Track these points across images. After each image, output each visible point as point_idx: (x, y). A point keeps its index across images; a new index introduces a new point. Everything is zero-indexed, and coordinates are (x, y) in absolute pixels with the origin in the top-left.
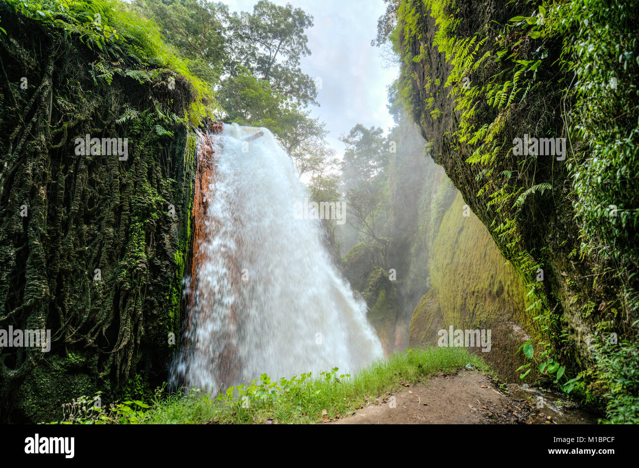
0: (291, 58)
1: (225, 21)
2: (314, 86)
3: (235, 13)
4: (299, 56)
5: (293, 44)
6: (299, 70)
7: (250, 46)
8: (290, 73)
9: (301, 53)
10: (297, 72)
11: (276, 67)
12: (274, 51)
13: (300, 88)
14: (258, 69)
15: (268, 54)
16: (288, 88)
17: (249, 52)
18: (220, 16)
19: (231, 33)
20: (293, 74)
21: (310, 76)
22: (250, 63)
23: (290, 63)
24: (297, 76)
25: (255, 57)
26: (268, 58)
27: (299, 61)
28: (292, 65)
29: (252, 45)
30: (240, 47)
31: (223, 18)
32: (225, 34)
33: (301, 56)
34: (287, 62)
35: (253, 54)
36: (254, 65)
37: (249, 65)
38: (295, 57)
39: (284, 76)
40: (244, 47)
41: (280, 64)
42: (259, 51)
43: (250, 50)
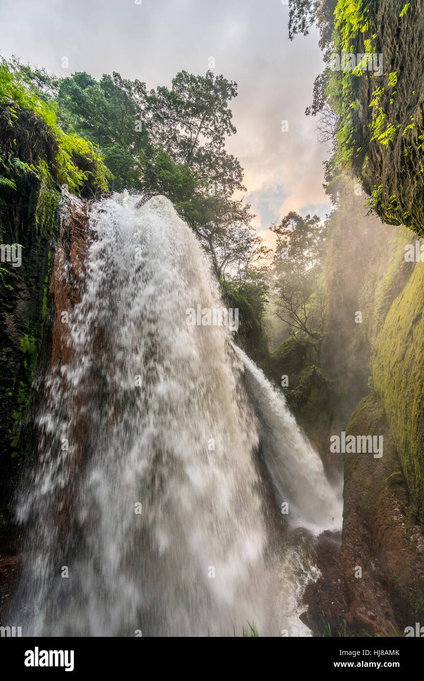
0: (215, 139)
1: (142, 102)
2: (239, 167)
3: (153, 91)
4: (224, 136)
5: (216, 124)
6: (224, 152)
7: (171, 129)
8: (214, 156)
9: (225, 132)
10: (221, 154)
11: (200, 150)
12: (195, 132)
13: (225, 172)
14: (180, 155)
15: (189, 136)
16: (213, 173)
17: (170, 137)
18: (137, 96)
19: (150, 115)
20: (218, 158)
21: (235, 157)
22: (173, 149)
23: (215, 146)
24: (222, 159)
25: (177, 141)
26: (190, 140)
27: (223, 142)
28: (216, 147)
29: (172, 127)
30: (160, 131)
31: (141, 99)
32: (144, 117)
33: (225, 135)
34: (211, 144)
35: (174, 138)
36: (176, 150)
37: (172, 152)
38: (219, 137)
39: (205, 158)
40: (165, 131)
41: (203, 147)
42: (180, 134)
43: (171, 134)
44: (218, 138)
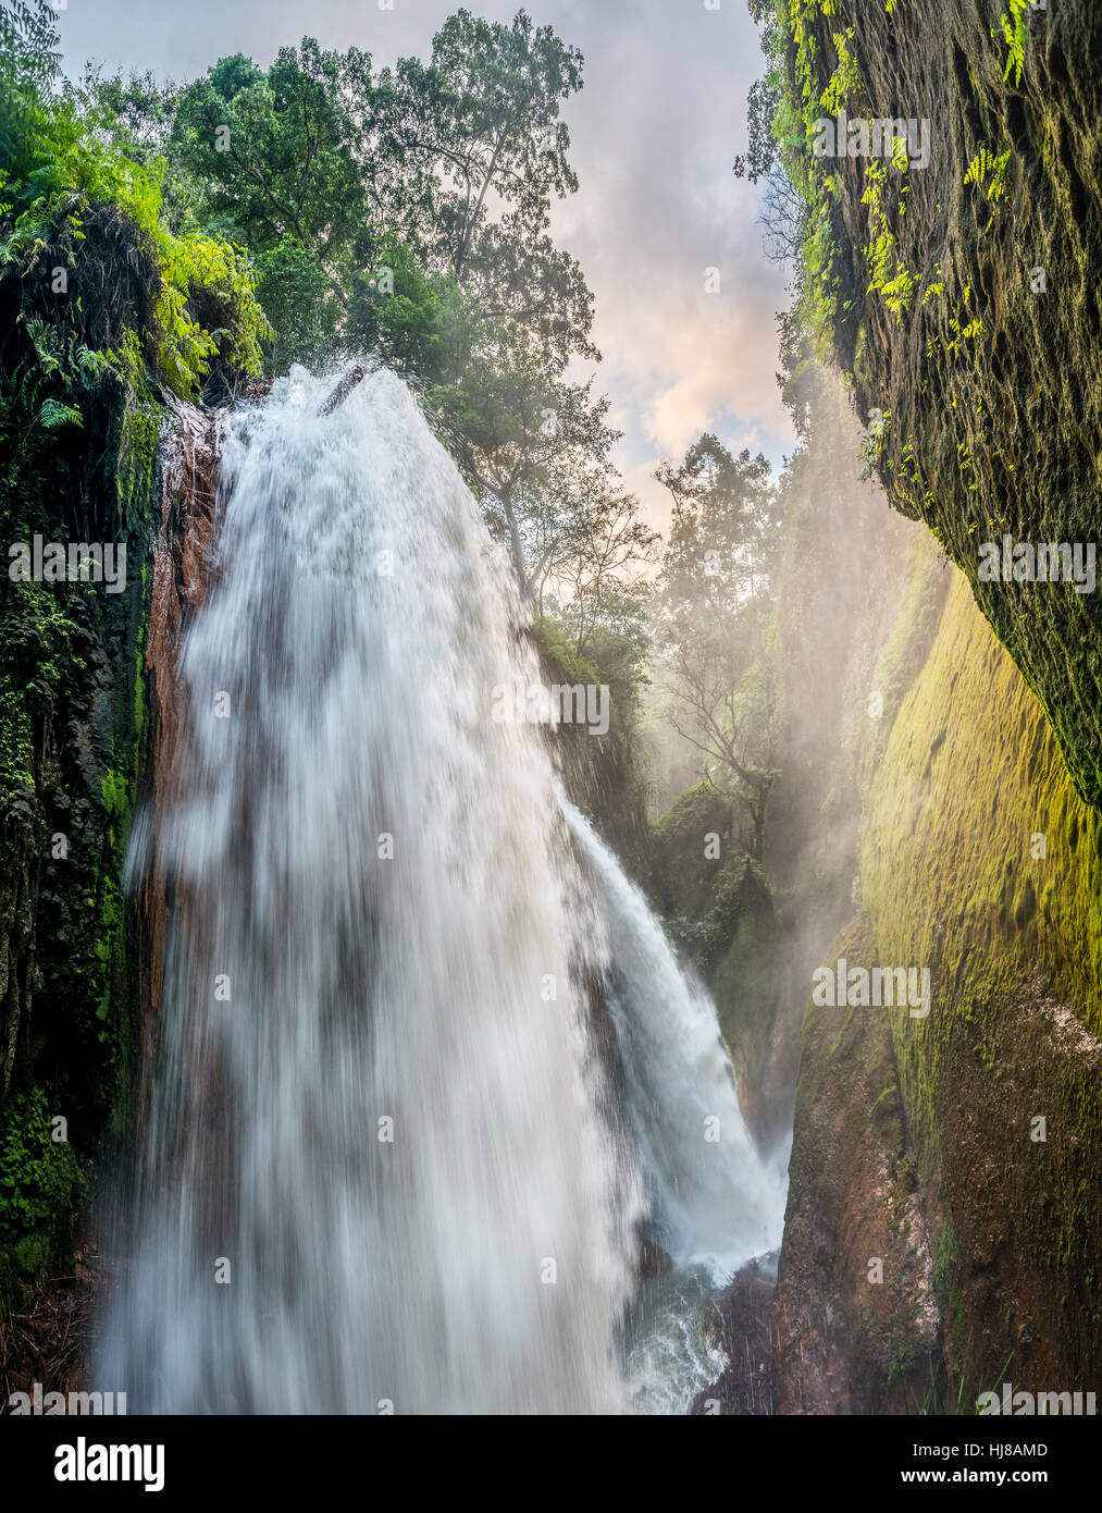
0: (527, 204)
1: (360, 107)
2: (582, 288)
3: (386, 72)
4: (547, 197)
5: (530, 160)
6: (547, 244)
7: (420, 174)
8: (522, 253)
9: (552, 186)
10: (541, 248)
11: (487, 234)
12: (479, 183)
13: (549, 300)
14: (437, 250)
15: (462, 193)
16: (518, 303)
17: (416, 198)
18: (348, 92)
19: (373, 141)
20: (530, 259)
21: (573, 259)
22: (421, 234)
23: (524, 222)
24: (542, 262)
25: (432, 208)
26: (464, 205)
27: (546, 213)
28: (528, 227)
29: (423, 170)
30: (394, 185)
31: (358, 98)
32: (358, 150)
33: (552, 194)
34: (516, 217)
35: (427, 201)
36: (428, 237)
37: (418, 241)
38: (536, 199)
39: (499, 258)
40: (406, 183)
41: (496, 226)
42: (441, 189)
43: (419, 190)
44: (534, 203)
